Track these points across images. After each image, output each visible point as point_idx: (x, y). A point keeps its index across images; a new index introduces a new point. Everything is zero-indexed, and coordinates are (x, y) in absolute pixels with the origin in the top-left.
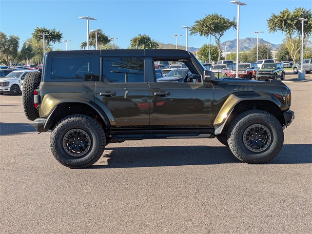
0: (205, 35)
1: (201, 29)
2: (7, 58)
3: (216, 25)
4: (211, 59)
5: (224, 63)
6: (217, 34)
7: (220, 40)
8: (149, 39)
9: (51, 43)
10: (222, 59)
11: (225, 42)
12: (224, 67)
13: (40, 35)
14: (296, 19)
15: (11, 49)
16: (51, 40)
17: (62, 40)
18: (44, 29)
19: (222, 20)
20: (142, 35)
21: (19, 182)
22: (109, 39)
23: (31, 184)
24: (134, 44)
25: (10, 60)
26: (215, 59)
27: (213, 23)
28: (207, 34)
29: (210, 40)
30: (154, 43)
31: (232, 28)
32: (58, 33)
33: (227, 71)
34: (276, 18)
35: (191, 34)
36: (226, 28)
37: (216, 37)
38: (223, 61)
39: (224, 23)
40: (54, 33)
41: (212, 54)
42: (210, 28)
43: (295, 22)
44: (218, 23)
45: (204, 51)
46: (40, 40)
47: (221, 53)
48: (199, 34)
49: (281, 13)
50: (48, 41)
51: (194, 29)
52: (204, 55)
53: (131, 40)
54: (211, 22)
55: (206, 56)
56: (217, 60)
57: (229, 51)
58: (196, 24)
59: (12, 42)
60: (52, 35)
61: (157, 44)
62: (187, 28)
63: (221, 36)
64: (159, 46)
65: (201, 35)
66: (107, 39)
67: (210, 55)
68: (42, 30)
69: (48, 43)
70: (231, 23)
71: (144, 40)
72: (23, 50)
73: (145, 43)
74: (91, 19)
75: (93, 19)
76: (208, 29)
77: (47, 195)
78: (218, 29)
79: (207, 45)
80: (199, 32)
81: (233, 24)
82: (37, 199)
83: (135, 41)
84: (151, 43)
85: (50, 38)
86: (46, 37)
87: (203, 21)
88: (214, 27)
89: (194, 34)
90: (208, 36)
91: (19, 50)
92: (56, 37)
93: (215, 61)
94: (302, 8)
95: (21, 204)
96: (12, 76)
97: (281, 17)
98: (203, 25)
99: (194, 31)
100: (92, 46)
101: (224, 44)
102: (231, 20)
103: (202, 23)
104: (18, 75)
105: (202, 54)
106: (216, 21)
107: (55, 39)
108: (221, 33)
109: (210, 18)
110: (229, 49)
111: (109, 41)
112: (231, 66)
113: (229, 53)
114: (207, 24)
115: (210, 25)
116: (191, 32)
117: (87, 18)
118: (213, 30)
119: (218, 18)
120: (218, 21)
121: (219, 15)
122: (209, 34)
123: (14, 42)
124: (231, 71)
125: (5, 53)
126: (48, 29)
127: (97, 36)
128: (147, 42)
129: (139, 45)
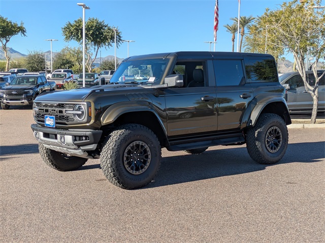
6: (3, 38)
7: (6, 46)
14: (92, 30)
19: (10, 24)
31: (20, 33)
34: (72, 26)
36: (15, 33)
37: (2, 42)
38: (16, 69)
39: (11, 27)
43: (91, 33)
44: (5, 27)
49: (76, 21)
63: (7, 41)
70: (19, 28)
78: (6, 33)
81: (22, 30)
94: (95, 19)
97: (76, 26)
102: (19, 25)
106: (2, 24)
108: (7, 38)
120: (5, 25)
121: (4, 18)
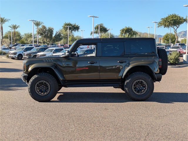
0: (167, 27)
1: (165, 23)
2: (47, 40)
3: (174, 21)
4: (171, 42)
5: (179, 45)
6: (175, 26)
7: (177, 30)
8: (131, 30)
9: (73, 32)
10: (178, 42)
11: (181, 32)
12: (179, 47)
13: (67, 27)
15: (49, 35)
16: (73, 30)
17: (80, 30)
18: (70, 23)
19: (179, 18)
20: (127, 27)
21: (31, 120)
22: (107, 29)
23: (38, 122)
24: (122, 33)
25: (48, 41)
26: (173, 42)
27: (173, 20)
28: (168, 26)
29: (170, 30)
30: (134, 32)
31: (185, 23)
32: (77, 26)
33: (180, 50)
35: (159, 26)
36: (181, 23)
37: (174, 28)
38: (178, 44)
39: (179, 20)
40: (75, 26)
41: (172, 39)
42: (170, 23)
44: (176, 20)
45: (166, 37)
46: (67, 30)
47: (177, 38)
48: (163, 26)
50: (71, 30)
51: (160, 23)
52: (167, 40)
53: (121, 30)
54: (172, 19)
55: (168, 40)
56: (174, 43)
57: (183, 37)
58: (161, 20)
59: (49, 31)
60: (74, 27)
61: (137, 33)
62: (155, 22)
63: (178, 28)
64: (137, 34)
65: (165, 27)
66: (106, 29)
67: (170, 40)
68: (68, 24)
69: (71, 32)
71: (128, 31)
72: (55, 35)
73: (129, 32)
74: (95, 17)
75: (97, 17)
76: (169, 24)
77: (45, 131)
78: (176, 23)
79: (169, 33)
80: (163, 25)
81: (186, 20)
82: (38, 133)
83: (123, 30)
84: (133, 32)
85: (73, 29)
86: (70, 29)
87: (166, 19)
88: (173, 22)
89: (160, 27)
90: (169, 27)
91: (54, 36)
92: (76, 28)
93: (173, 43)
95: (26, 137)
96: (48, 51)
98: (166, 21)
99: (160, 25)
100: (97, 34)
101: (180, 33)
102: (185, 18)
103: (165, 20)
104: (51, 50)
105: (165, 39)
106: (174, 18)
107: (76, 29)
108: (177, 26)
109: (171, 16)
110: (183, 36)
111: (107, 31)
112: (183, 47)
113: (183, 39)
114: (169, 20)
115: (171, 21)
116: (158, 25)
117: (93, 17)
118: (173, 24)
119: (176, 16)
120: (176, 18)
121: (177, 15)
122: (170, 27)
123: (51, 31)
124: (183, 50)
125: (45, 38)
126: (72, 24)
127: (100, 28)
128: (130, 31)
129: (125, 33)
